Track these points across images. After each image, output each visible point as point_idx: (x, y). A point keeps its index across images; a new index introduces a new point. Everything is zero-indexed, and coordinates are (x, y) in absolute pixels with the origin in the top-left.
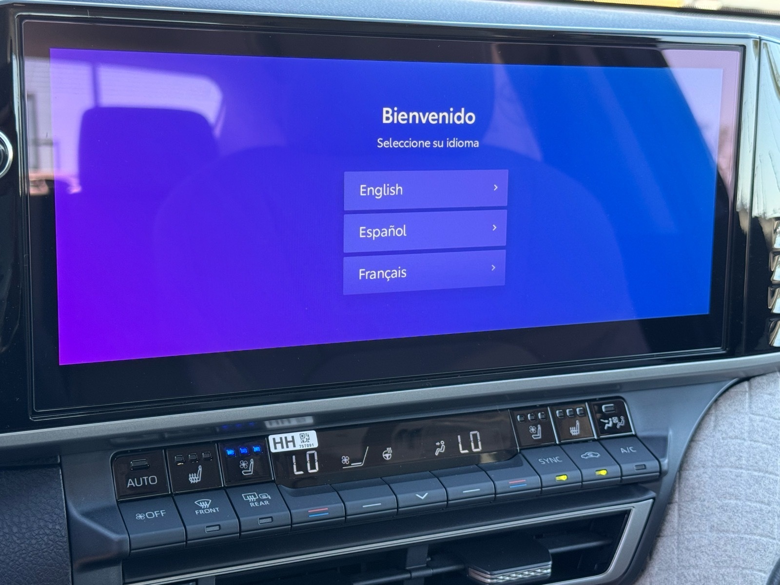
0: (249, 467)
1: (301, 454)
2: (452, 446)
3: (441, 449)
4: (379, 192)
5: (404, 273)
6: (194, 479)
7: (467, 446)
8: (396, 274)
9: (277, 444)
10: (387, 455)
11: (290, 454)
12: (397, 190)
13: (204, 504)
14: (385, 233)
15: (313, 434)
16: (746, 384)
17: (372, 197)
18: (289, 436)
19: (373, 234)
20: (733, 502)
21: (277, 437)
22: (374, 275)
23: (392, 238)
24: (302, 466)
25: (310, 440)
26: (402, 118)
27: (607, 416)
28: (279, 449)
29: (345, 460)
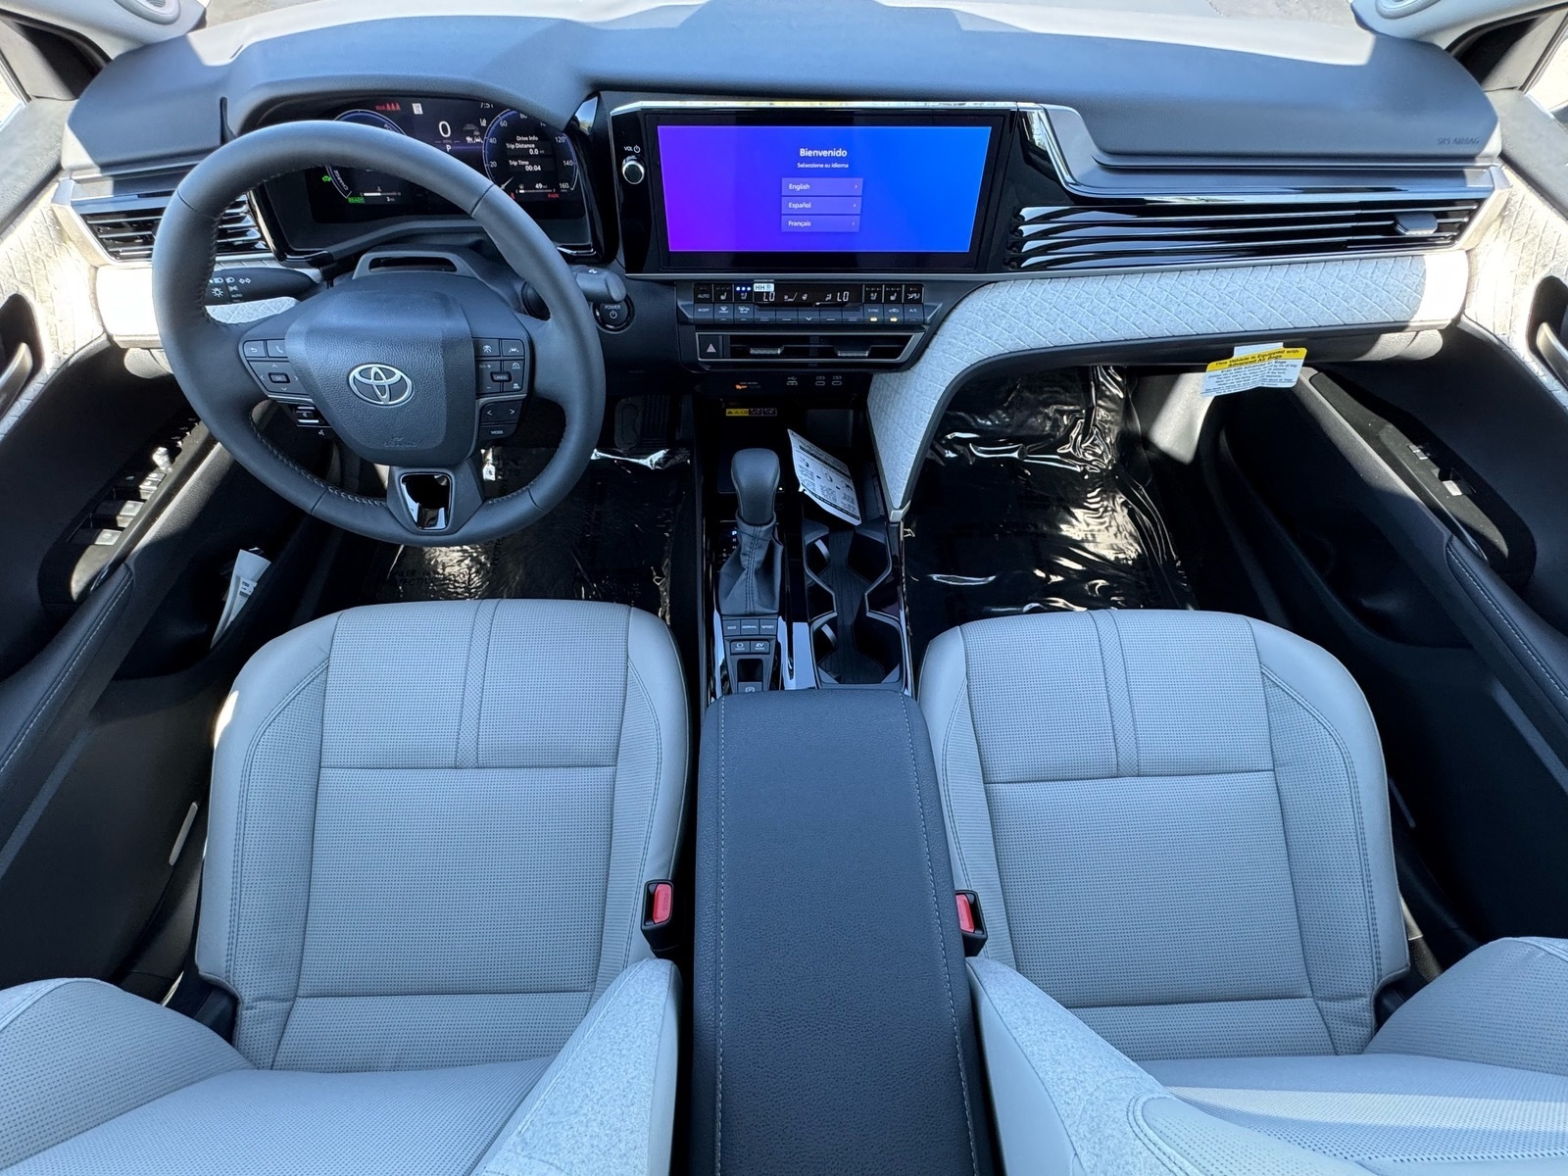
0: (744, 297)
1: (768, 293)
2: (834, 297)
3: (829, 297)
4: (798, 188)
5: (809, 224)
6: (723, 298)
7: (841, 298)
8: (806, 224)
9: (757, 288)
10: (804, 298)
11: (763, 293)
12: (807, 187)
13: (724, 309)
14: (801, 206)
15: (772, 285)
16: (992, 285)
17: (795, 190)
18: (762, 285)
19: (796, 206)
20: (954, 341)
21: (757, 285)
22: (796, 224)
23: (804, 208)
24: (767, 298)
25: (771, 288)
26: (809, 153)
27: (913, 292)
28: (758, 290)
29: (786, 297)
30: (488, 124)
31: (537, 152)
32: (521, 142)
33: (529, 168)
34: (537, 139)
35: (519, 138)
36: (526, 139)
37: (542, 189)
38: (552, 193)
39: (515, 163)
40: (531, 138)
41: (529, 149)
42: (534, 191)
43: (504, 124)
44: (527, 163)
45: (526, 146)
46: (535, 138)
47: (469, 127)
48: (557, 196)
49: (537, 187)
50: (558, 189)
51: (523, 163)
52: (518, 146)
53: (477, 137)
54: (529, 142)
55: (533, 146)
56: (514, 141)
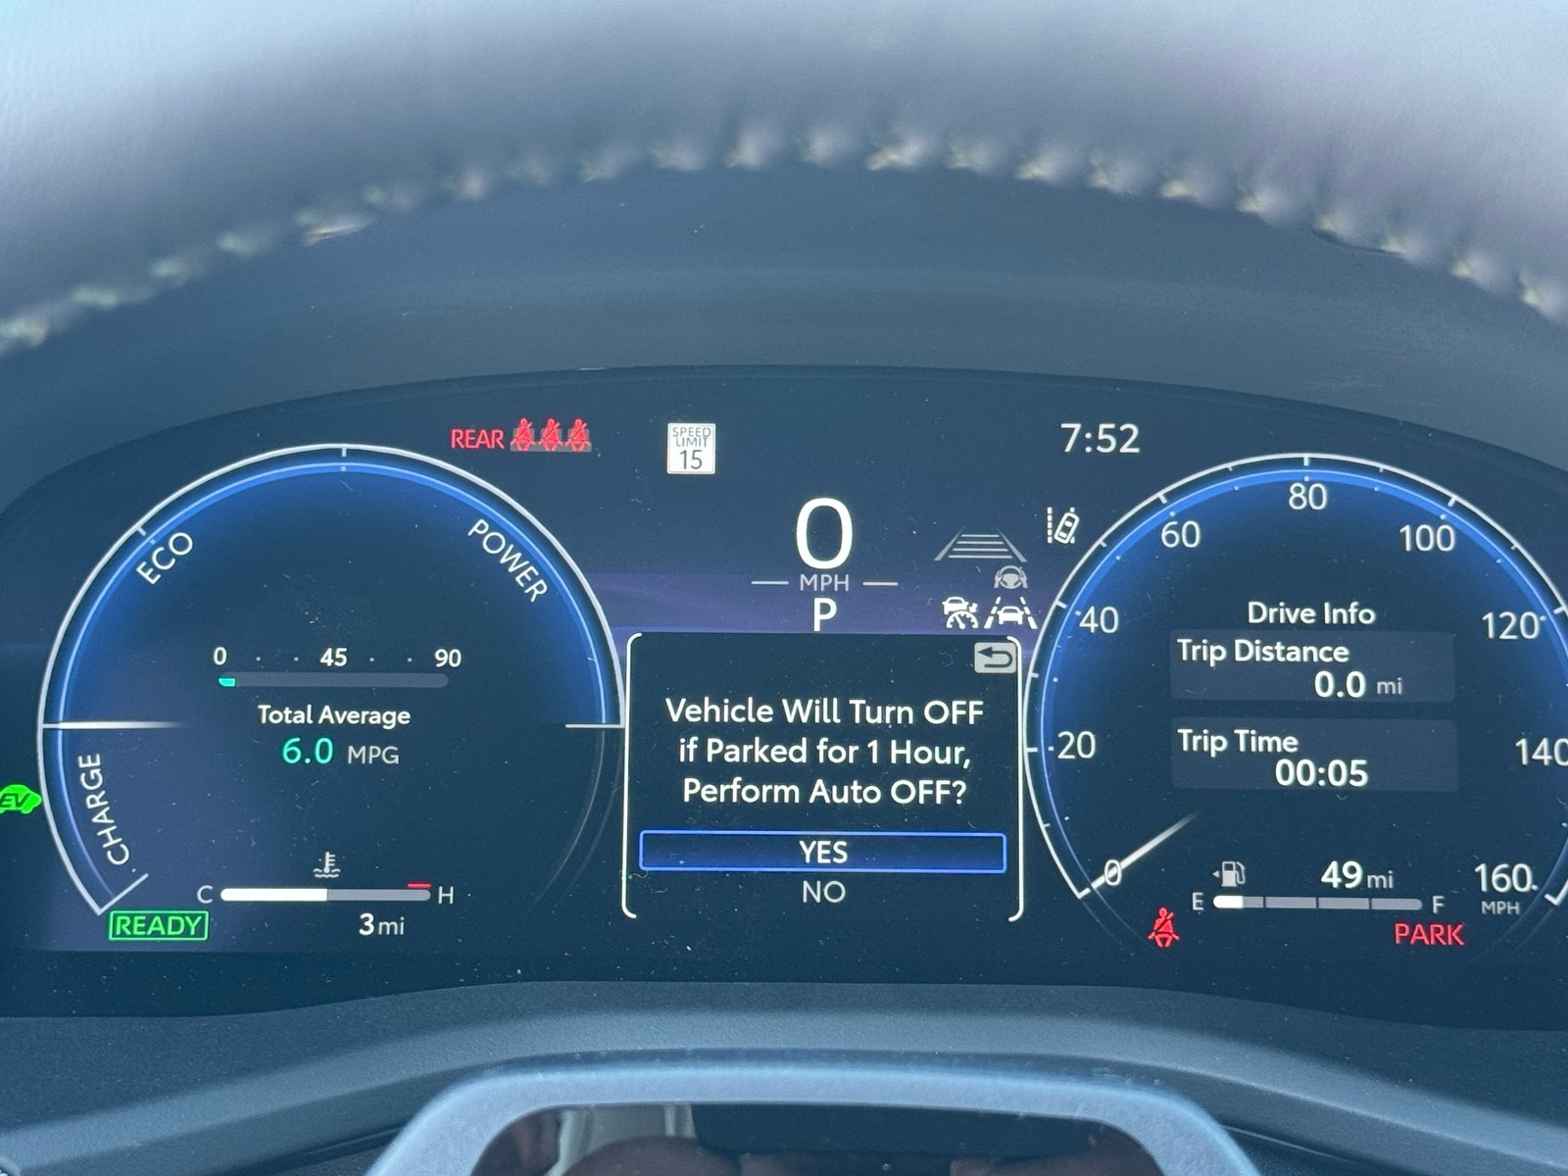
30: (1086, 536)
31: (1357, 684)
32: (1270, 632)
33: (1295, 774)
34: (1369, 617)
35: (1259, 612)
36: (1307, 615)
37: (1362, 891)
38: (1424, 917)
39: (1215, 745)
40: (1331, 615)
41: (1312, 667)
42: (1307, 903)
43: (1181, 536)
44: (1290, 743)
45: (1296, 654)
46: (1354, 613)
47: (973, 546)
48: (1455, 935)
49: (1331, 876)
50: (1466, 896)
51: (1262, 743)
52: (1250, 651)
53: (1011, 598)
54: (1321, 634)
55: (1341, 654)
56: (1229, 624)
